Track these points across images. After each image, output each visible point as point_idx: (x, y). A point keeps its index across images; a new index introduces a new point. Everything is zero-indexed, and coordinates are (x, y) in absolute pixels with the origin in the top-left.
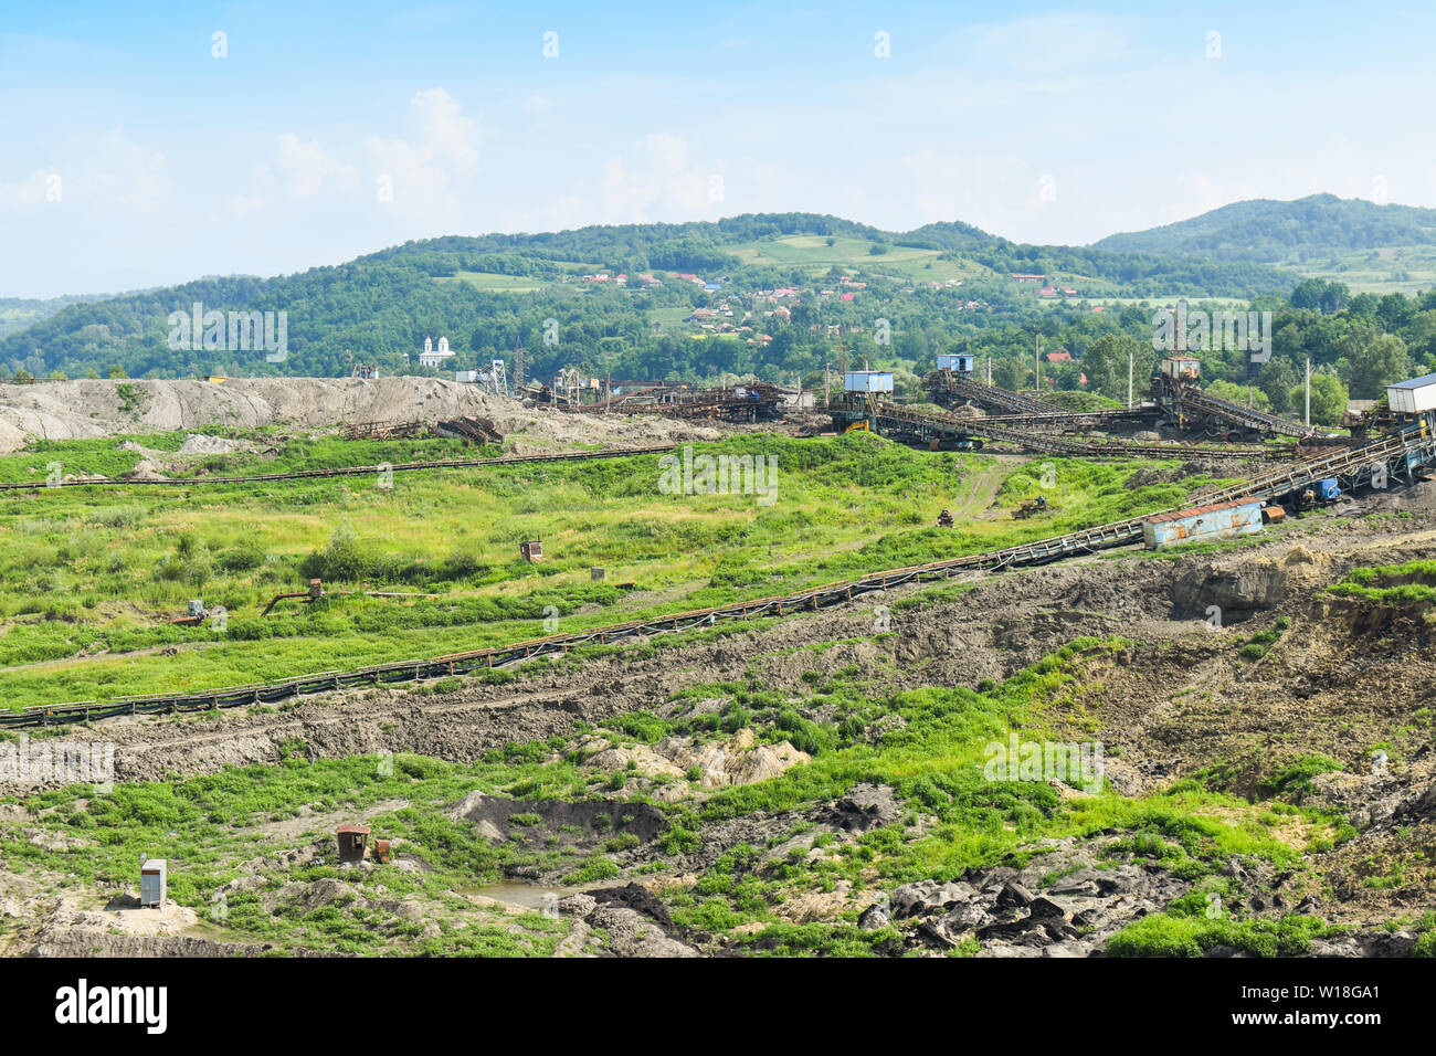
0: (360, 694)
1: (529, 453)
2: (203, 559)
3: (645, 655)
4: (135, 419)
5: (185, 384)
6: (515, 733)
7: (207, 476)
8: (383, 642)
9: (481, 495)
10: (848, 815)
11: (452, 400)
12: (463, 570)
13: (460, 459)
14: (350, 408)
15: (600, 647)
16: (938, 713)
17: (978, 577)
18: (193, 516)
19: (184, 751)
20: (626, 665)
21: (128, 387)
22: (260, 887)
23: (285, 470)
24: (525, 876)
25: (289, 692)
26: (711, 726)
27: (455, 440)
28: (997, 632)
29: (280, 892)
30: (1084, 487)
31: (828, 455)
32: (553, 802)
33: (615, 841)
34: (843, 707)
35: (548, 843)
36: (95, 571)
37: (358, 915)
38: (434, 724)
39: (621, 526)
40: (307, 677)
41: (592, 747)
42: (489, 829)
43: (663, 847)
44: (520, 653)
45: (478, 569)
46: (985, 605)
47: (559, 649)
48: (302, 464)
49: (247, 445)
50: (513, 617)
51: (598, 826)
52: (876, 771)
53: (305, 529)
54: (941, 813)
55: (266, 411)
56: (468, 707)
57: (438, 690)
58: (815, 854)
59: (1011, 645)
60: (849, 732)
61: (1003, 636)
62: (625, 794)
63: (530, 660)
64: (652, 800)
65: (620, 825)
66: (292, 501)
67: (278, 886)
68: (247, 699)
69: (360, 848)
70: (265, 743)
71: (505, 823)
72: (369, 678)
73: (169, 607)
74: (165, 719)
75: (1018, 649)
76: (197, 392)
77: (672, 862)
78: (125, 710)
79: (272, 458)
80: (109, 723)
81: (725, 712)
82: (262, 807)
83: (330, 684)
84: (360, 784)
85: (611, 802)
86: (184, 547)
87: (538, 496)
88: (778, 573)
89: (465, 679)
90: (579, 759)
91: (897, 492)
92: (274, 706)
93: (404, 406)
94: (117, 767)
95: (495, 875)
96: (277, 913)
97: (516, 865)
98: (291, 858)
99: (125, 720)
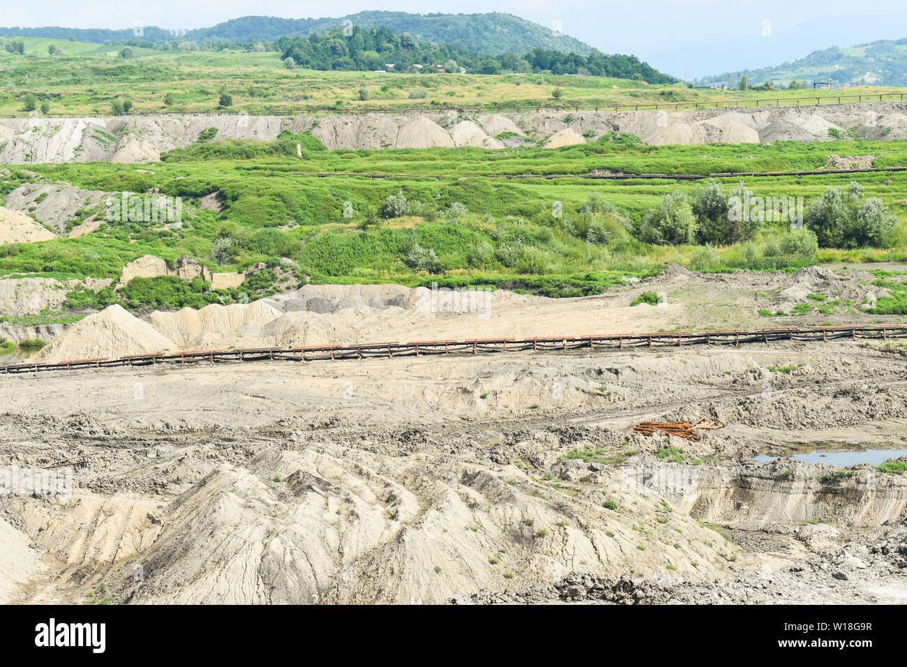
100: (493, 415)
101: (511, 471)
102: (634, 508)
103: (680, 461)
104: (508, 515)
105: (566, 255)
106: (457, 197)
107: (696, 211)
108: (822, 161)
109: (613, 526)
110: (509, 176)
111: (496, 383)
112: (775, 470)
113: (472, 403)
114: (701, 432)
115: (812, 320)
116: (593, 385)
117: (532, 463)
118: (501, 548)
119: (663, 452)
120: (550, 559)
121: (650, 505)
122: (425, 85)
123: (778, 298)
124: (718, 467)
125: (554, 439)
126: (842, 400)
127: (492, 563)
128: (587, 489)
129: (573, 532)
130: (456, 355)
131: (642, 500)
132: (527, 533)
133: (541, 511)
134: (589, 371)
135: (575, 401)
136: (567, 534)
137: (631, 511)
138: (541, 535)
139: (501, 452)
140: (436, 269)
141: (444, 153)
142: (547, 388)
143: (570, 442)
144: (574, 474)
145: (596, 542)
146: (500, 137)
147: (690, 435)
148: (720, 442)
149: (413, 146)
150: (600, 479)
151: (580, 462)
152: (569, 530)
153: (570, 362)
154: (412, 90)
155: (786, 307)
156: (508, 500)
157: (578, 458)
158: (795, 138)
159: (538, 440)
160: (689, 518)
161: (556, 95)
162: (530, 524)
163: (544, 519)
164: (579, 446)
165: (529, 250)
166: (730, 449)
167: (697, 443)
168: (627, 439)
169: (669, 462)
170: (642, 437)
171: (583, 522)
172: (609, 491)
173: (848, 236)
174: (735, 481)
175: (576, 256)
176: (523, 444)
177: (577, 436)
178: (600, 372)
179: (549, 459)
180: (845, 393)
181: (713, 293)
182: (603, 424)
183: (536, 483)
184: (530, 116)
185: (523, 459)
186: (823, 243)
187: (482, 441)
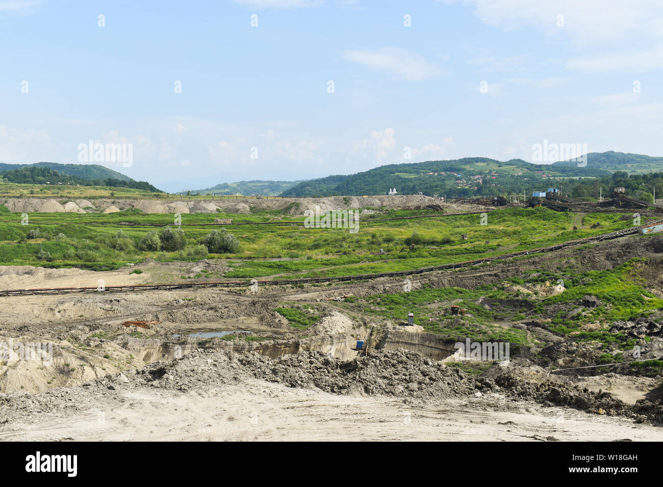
0: (440, 272)
1: (450, 213)
2: (380, 239)
3: (512, 262)
4: (348, 206)
5: (360, 197)
6: (483, 282)
7: (370, 219)
8: (439, 259)
9: (443, 223)
10: (587, 304)
11: (426, 200)
12: (447, 242)
13: (433, 215)
14: (400, 203)
15: (499, 260)
16: (600, 277)
17: (596, 242)
18: (372, 229)
19: (400, 286)
20: (507, 265)
21: (346, 198)
22: (438, 320)
23: (390, 218)
24: (500, 319)
25: (422, 271)
26: (536, 281)
27: (431, 210)
28: (607, 256)
29: (444, 322)
30: (606, 220)
31: (533, 213)
32: (502, 300)
33: (521, 310)
34: (572, 276)
35: (503, 311)
36: (352, 242)
37: (467, 328)
38: (461, 280)
39: (487, 230)
40: (426, 268)
41: (506, 286)
42: (487, 307)
43: (536, 312)
44: (479, 262)
45: (451, 241)
46: (601, 249)
47: (488, 261)
48: (394, 216)
49: (378, 212)
50: (471, 253)
51: (515, 306)
52: (589, 292)
53: (401, 232)
54: (613, 303)
55: (380, 204)
56: (469, 275)
57: (460, 271)
58: (584, 314)
59: (612, 260)
60: (575, 283)
61: (609, 257)
62: (520, 298)
63: (482, 263)
64: (528, 299)
65: (521, 306)
66: (395, 225)
67: (443, 320)
68: (411, 273)
69: (457, 311)
70: (419, 284)
71: (491, 305)
72: (441, 268)
73: (373, 251)
74: (392, 278)
75: (615, 260)
76: (362, 199)
77: (539, 316)
78: (382, 276)
79: (386, 215)
80: (378, 279)
81: (539, 277)
82: (425, 300)
83: (432, 270)
84: (447, 295)
85: (518, 300)
86: (373, 236)
87: (458, 223)
88: (538, 242)
89: (466, 268)
90: (503, 289)
91: (555, 222)
92: (418, 275)
93: (414, 202)
94: (384, 290)
95: (492, 319)
96: (445, 327)
97: (497, 316)
98: (439, 313)
99: (382, 278)
100: (63, 319)
101: (65, 343)
102: (117, 358)
103: (140, 337)
104: (58, 362)
105: (106, 255)
106: (61, 231)
107: (161, 238)
108: (213, 220)
109: (106, 365)
110: (86, 224)
111: (66, 306)
112: (179, 340)
113: (54, 314)
114: (151, 325)
115: (202, 280)
116: (108, 306)
117: (76, 339)
118: (53, 376)
119: (134, 334)
120: (75, 381)
121: (124, 356)
122: (60, 189)
123: (189, 271)
124: (156, 339)
125: (87, 329)
126: (210, 311)
127: (49, 383)
128: (97, 350)
129: (87, 369)
130: (50, 294)
131: (121, 354)
132: (66, 369)
133: (73, 359)
134: (107, 301)
135: (99, 313)
136: (84, 370)
137: (115, 359)
138: (73, 370)
139: (62, 335)
140: (50, 260)
141: (61, 214)
142: (87, 308)
143: (94, 330)
144: (92, 344)
145: (97, 372)
146: (85, 209)
147: (146, 326)
148: (158, 329)
149: (48, 211)
150: (103, 346)
151: (97, 338)
152: (86, 368)
153: (99, 297)
154: (53, 191)
155: (192, 275)
156: (59, 355)
157: (96, 337)
158: (203, 212)
159: (80, 330)
160: (141, 361)
161: (112, 194)
162: (68, 365)
163: (74, 363)
164: (97, 332)
165: (90, 252)
166: (163, 332)
167: (149, 330)
168: (118, 328)
169: (136, 337)
170: (125, 328)
171: (92, 364)
172: (107, 350)
173: (220, 249)
174: (163, 345)
175: (110, 255)
176: (73, 331)
177: (97, 328)
178: (111, 301)
179: (83, 338)
180: (212, 309)
181: (163, 270)
182: (109, 323)
183: (75, 348)
184: (97, 201)
185: (72, 338)
186: (210, 251)
187: (56, 331)
